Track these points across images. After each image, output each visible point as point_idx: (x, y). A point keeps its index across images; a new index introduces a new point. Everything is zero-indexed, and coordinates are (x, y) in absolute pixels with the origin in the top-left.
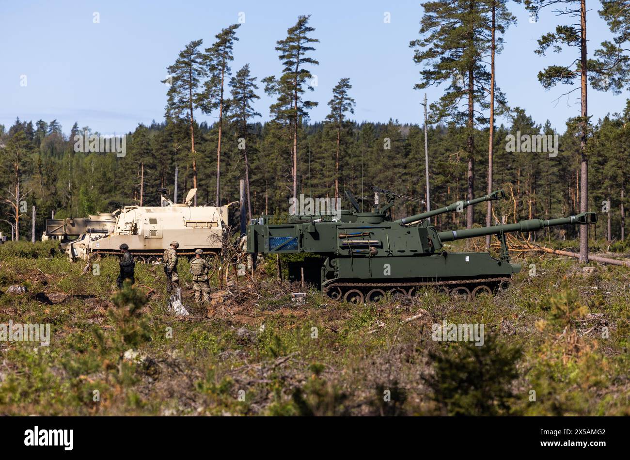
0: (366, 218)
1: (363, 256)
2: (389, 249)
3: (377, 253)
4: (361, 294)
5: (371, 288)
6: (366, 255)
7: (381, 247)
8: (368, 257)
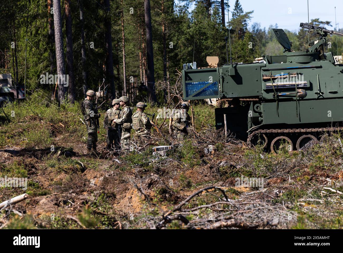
0: (294, 57)
1: (290, 99)
2: (320, 90)
3: (306, 95)
4: (290, 141)
5: (301, 134)
6: (294, 98)
7: (310, 88)
8: (295, 100)
